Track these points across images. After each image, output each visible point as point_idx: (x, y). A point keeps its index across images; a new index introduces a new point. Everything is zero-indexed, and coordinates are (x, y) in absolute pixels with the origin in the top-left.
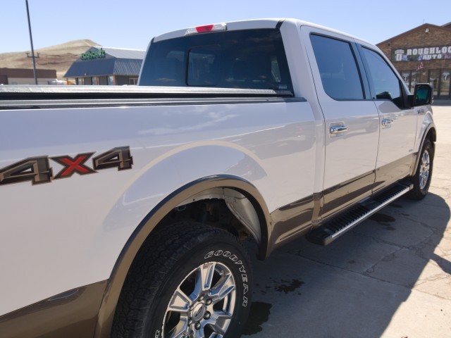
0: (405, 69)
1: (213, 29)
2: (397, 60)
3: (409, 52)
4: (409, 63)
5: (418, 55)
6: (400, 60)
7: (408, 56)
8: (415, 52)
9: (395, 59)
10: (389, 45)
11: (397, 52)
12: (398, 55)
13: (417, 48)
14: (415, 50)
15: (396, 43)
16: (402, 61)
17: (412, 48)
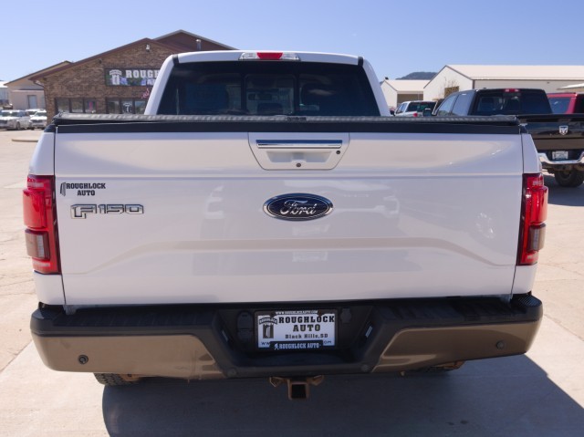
0: (125, 96)
1: (282, 57)
2: (114, 83)
3: (129, 73)
4: (131, 88)
5: (140, 79)
6: (118, 83)
7: (128, 79)
8: (136, 74)
9: (111, 82)
10: (100, 62)
11: (112, 72)
12: (114, 77)
13: (139, 69)
14: (136, 72)
15: (108, 61)
16: (120, 86)
17: (132, 69)
